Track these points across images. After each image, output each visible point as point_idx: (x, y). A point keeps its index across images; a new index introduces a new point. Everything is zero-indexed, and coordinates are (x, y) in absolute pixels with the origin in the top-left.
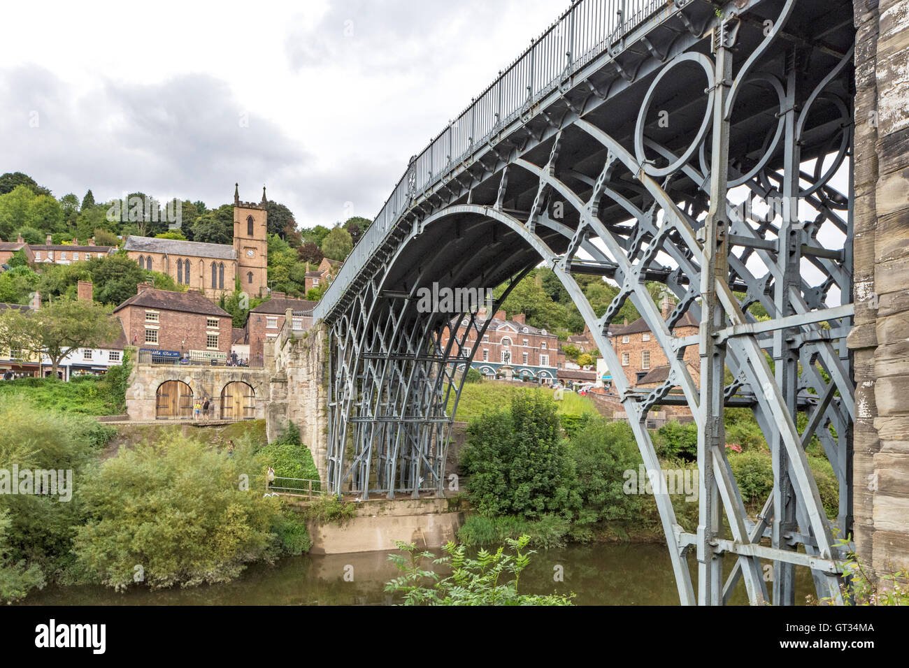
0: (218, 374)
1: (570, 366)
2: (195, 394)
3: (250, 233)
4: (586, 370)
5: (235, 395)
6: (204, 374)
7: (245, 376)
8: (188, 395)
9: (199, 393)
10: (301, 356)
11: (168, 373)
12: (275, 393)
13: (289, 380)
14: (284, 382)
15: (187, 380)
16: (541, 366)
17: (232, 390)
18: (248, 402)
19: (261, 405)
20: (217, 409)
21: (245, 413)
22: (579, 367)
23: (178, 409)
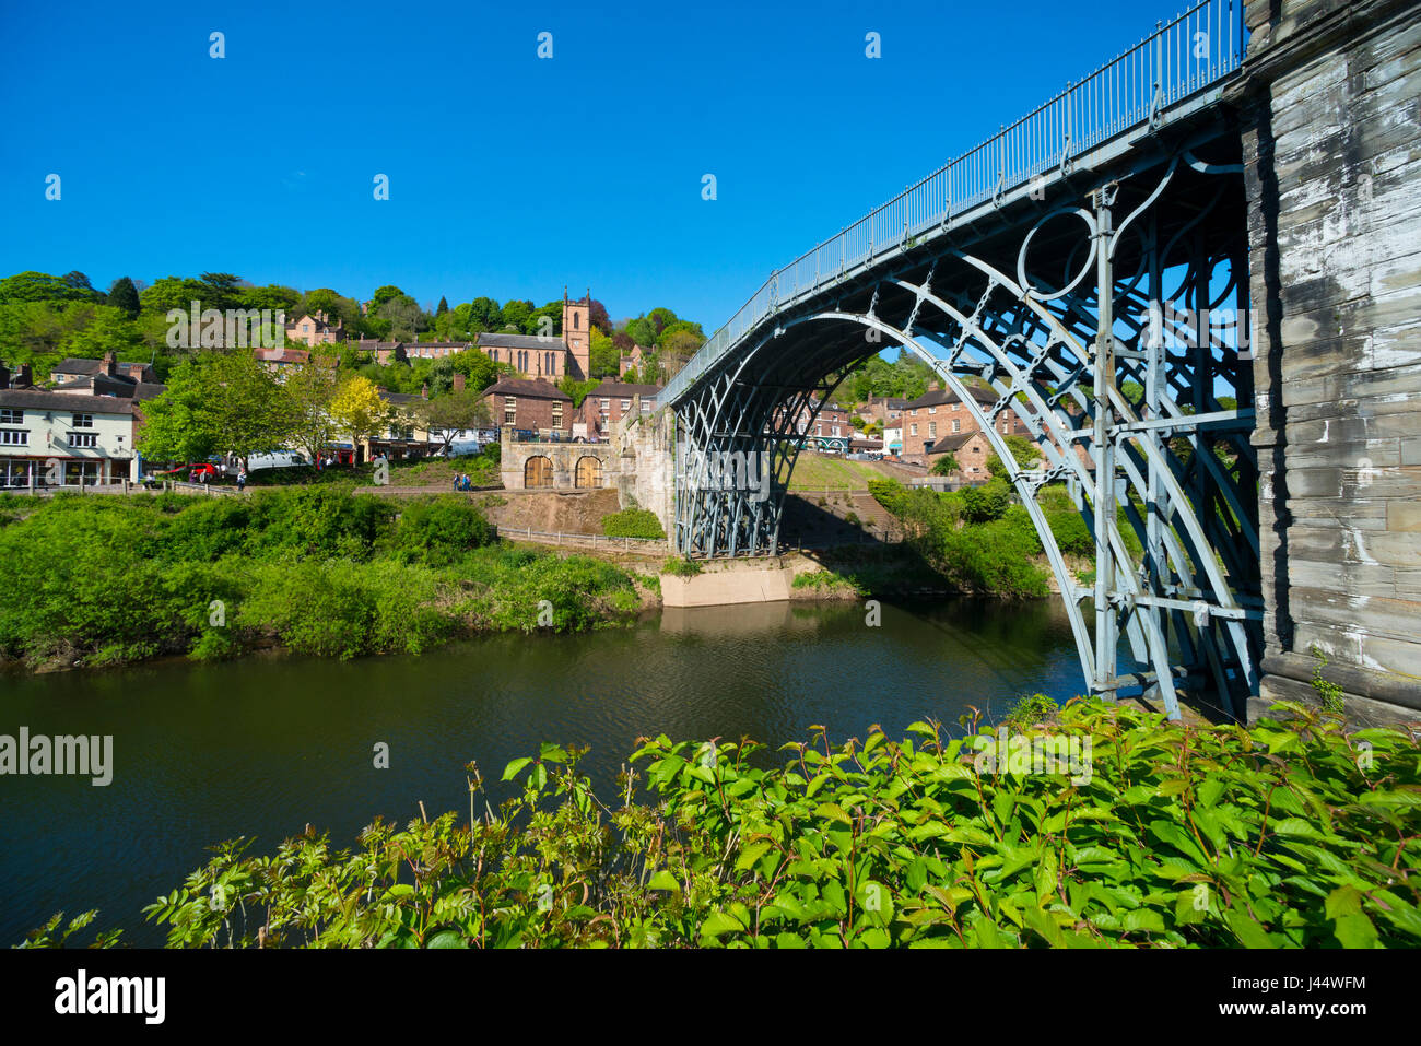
0: (573, 449)
1: (859, 436)
2: (555, 467)
3: (576, 326)
4: (871, 438)
5: (587, 468)
6: (561, 450)
7: (595, 451)
8: (549, 469)
9: (558, 466)
10: (647, 435)
11: (534, 449)
12: (626, 466)
13: (638, 456)
14: (633, 457)
15: (549, 455)
16: (833, 436)
17: (584, 462)
18: (597, 474)
19: (608, 475)
20: (573, 480)
21: (595, 483)
22: (865, 437)
23: (543, 480)
